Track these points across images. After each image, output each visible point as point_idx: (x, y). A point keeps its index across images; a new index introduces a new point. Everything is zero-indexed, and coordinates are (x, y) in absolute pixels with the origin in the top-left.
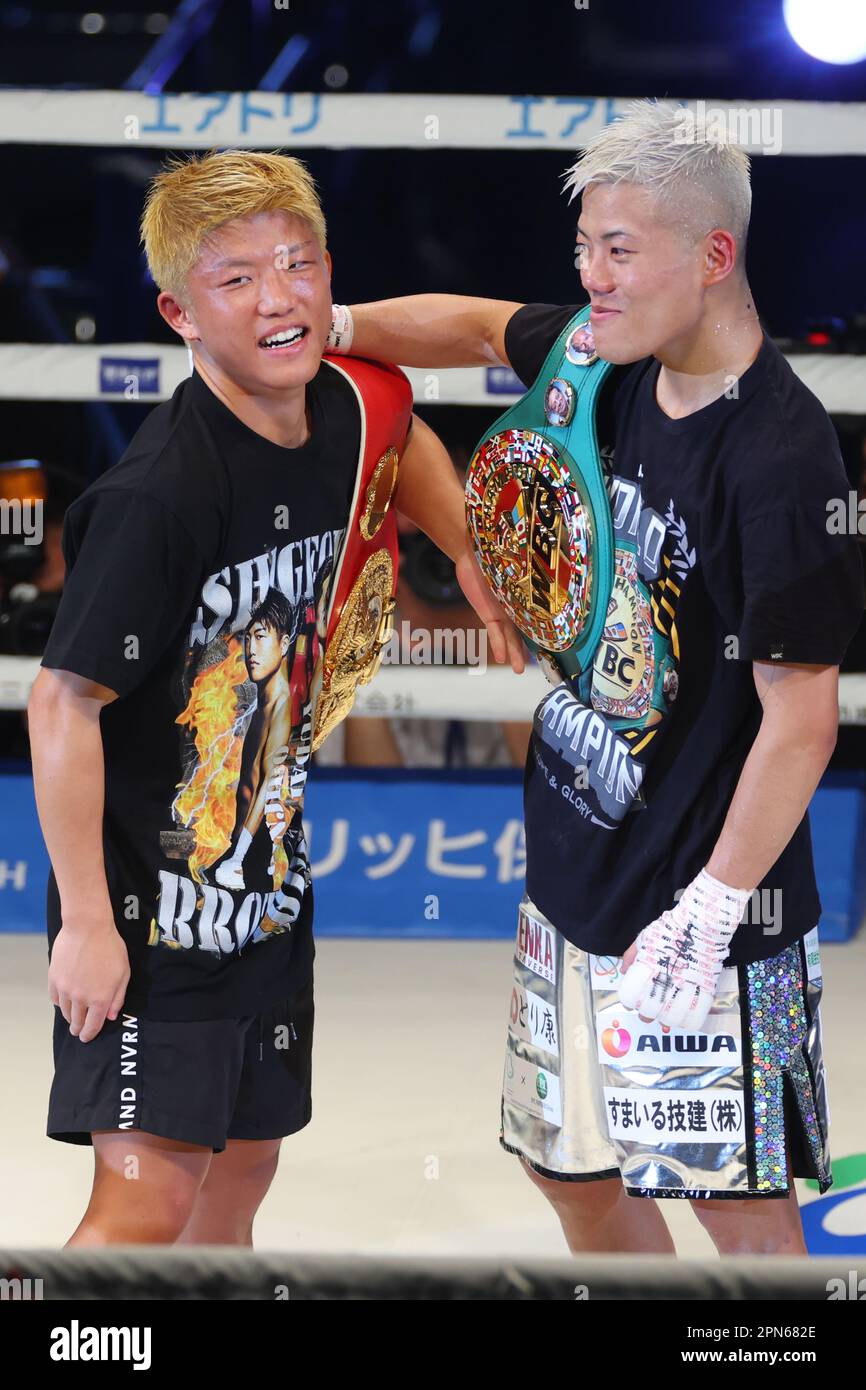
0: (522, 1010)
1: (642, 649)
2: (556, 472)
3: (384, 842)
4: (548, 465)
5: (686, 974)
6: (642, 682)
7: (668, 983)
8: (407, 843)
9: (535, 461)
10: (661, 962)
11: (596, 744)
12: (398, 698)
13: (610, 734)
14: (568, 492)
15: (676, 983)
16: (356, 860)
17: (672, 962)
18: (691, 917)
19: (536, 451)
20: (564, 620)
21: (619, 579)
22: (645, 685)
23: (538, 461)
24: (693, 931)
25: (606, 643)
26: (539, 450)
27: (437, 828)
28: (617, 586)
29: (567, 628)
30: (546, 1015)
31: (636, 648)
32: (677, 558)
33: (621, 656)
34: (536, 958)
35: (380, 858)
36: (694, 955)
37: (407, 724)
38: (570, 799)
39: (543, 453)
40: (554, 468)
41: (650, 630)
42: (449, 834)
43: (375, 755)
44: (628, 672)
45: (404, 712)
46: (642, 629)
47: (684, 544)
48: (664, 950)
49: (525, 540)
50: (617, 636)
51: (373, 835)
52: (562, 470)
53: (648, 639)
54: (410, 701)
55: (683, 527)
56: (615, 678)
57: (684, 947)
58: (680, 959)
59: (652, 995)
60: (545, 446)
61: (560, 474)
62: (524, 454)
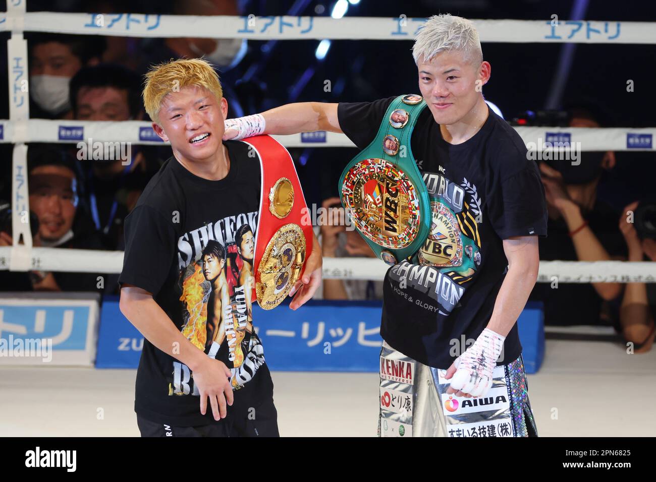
0: (393, 400)
1: (456, 241)
2: (396, 174)
3: (340, 332)
4: (391, 172)
5: (484, 372)
6: (456, 255)
7: (477, 376)
8: (349, 332)
9: (383, 171)
10: (473, 368)
11: (433, 280)
12: (346, 271)
13: (440, 275)
14: (404, 181)
15: (480, 376)
16: (328, 339)
17: (477, 367)
18: (484, 348)
19: (383, 167)
20: (405, 235)
21: (435, 214)
22: (457, 256)
23: (385, 171)
24: (484, 355)
25: (433, 242)
26: (384, 166)
27: (362, 326)
29: (407, 238)
31: (453, 241)
32: (472, 203)
33: (443, 246)
34: (400, 376)
35: (338, 338)
36: (486, 364)
37: (349, 282)
38: (421, 305)
39: (387, 167)
40: (394, 173)
41: (460, 233)
42: (367, 328)
43: (336, 295)
44: (449, 251)
45: (348, 277)
46: (456, 233)
47: (475, 197)
48: (474, 363)
49: (381, 205)
50: (438, 238)
51: (335, 328)
52: (399, 173)
53: (458, 237)
54: (351, 273)
55: (474, 188)
56: (442, 254)
57: (482, 361)
58: (480, 366)
59: (471, 381)
60: (387, 164)
61: (398, 174)
62: (376, 169)
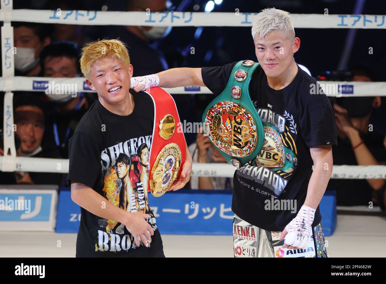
0: (243, 251)
1: (280, 151)
2: (240, 110)
3: (209, 210)
4: (237, 109)
5: (305, 233)
6: (280, 159)
7: (301, 235)
8: (214, 210)
9: (231, 109)
10: (298, 231)
11: (267, 176)
12: (212, 171)
13: (272, 173)
14: (246, 114)
15: (303, 235)
16: (201, 214)
17: (301, 230)
18: (304, 218)
19: (231, 106)
21: (267, 134)
22: (281, 160)
23: (233, 108)
24: (304, 221)
25: (266, 151)
26: (233, 106)
27: (222, 206)
28: (266, 136)
29: (249, 150)
30: (253, 250)
31: (278, 151)
32: (291, 127)
33: (272, 154)
34: (247, 236)
35: (207, 214)
36: (306, 228)
37: (215, 179)
38: (259, 192)
39: (234, 106)
40: (239, 109)
41: (283, 146)
42: (226, 207)
43: (207, 187)
44: (276, 157)
45: (214, 175)
46: (280, 145)
47: (293, 123)
48: (298, 227)
49: (231, 130)
51: (206, 208)
52: (242, 109)
53: (282, 148)
54: (215, 173)
55: (292, 117)
56: (272, 159)
57: (303, 226)
58: (303, 229)
59: (298, 239)
60: (234, 104)
61: (242, 110)
62: (227, 108)
